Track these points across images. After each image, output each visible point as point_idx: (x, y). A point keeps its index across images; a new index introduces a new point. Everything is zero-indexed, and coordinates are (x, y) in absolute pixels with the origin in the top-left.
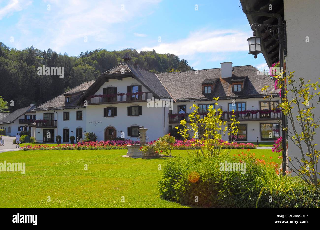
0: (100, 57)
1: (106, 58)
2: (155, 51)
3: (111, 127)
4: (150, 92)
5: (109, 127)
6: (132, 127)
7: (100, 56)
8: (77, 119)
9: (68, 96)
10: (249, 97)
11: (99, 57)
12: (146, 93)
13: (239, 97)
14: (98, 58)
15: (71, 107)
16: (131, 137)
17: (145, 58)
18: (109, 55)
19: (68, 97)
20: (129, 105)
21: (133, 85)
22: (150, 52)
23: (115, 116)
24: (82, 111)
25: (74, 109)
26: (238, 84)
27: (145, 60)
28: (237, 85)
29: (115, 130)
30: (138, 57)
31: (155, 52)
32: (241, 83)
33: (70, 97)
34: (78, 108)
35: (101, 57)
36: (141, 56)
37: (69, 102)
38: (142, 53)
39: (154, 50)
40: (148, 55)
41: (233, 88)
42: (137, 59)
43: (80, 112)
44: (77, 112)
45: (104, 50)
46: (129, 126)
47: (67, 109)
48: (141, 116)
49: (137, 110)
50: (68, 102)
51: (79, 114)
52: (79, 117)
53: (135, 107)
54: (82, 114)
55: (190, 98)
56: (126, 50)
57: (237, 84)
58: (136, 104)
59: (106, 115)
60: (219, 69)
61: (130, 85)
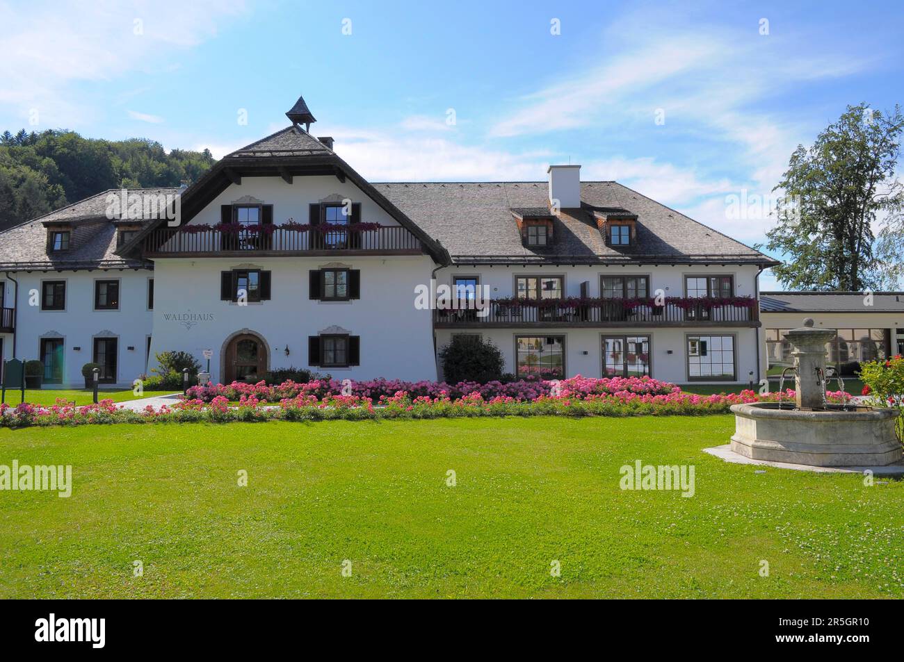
0: (63, 149)
1: (80, 155)
2: (211, 152)
3: (249, 334)
4: (400, 227)
5: (242, 334)
6: (324, 337)
7: (64, 147)
8: (98, 306)
9: (59, 230)
10: (662, 261)
11: (61, 150)
12: (386, 229)
13: (633, 259)
14: (58, 152)
15: (78, 267)
16: (321, 367)
17: (186, 169)
18: (90, 149)
19: (59, 233)
20: (317, 263)
21: (329, 201)
22: (198, 154)
23: (265, 299)
24: (117, 282)
25: (87, 271)
26: (623, 226)
27: (187, 173)
28: (618, 227)
29: (262, 343)
30: (169, 164)
31: (211, 155)
32: (630, 222)
33: (69, 232)
34: (106, 270)
35: (66, 150)
36: (174, 160)
37: (62, 250)
38: (176, 154)
39: (206, 150)
40: (193, 162)
41: (608, 235)
42: (164, 168)
43: (107, 282)
44: (98, 284)
45: (73, 133)
46: (315, 334)
47: (60, 271)
48: (356, 301)
49: (344, 281)
50: (57, 247)
51: (104, 290)
52: (103, 300)
53: (336, 271)
54: (117, 287)
55: (494, 256)
56: (133, 140)
57: (619, 223)
58: (341, 263)
59: (228, 292)
60: (533, 184)
61: (320, 202)
